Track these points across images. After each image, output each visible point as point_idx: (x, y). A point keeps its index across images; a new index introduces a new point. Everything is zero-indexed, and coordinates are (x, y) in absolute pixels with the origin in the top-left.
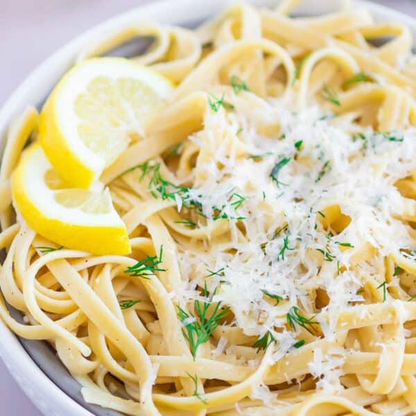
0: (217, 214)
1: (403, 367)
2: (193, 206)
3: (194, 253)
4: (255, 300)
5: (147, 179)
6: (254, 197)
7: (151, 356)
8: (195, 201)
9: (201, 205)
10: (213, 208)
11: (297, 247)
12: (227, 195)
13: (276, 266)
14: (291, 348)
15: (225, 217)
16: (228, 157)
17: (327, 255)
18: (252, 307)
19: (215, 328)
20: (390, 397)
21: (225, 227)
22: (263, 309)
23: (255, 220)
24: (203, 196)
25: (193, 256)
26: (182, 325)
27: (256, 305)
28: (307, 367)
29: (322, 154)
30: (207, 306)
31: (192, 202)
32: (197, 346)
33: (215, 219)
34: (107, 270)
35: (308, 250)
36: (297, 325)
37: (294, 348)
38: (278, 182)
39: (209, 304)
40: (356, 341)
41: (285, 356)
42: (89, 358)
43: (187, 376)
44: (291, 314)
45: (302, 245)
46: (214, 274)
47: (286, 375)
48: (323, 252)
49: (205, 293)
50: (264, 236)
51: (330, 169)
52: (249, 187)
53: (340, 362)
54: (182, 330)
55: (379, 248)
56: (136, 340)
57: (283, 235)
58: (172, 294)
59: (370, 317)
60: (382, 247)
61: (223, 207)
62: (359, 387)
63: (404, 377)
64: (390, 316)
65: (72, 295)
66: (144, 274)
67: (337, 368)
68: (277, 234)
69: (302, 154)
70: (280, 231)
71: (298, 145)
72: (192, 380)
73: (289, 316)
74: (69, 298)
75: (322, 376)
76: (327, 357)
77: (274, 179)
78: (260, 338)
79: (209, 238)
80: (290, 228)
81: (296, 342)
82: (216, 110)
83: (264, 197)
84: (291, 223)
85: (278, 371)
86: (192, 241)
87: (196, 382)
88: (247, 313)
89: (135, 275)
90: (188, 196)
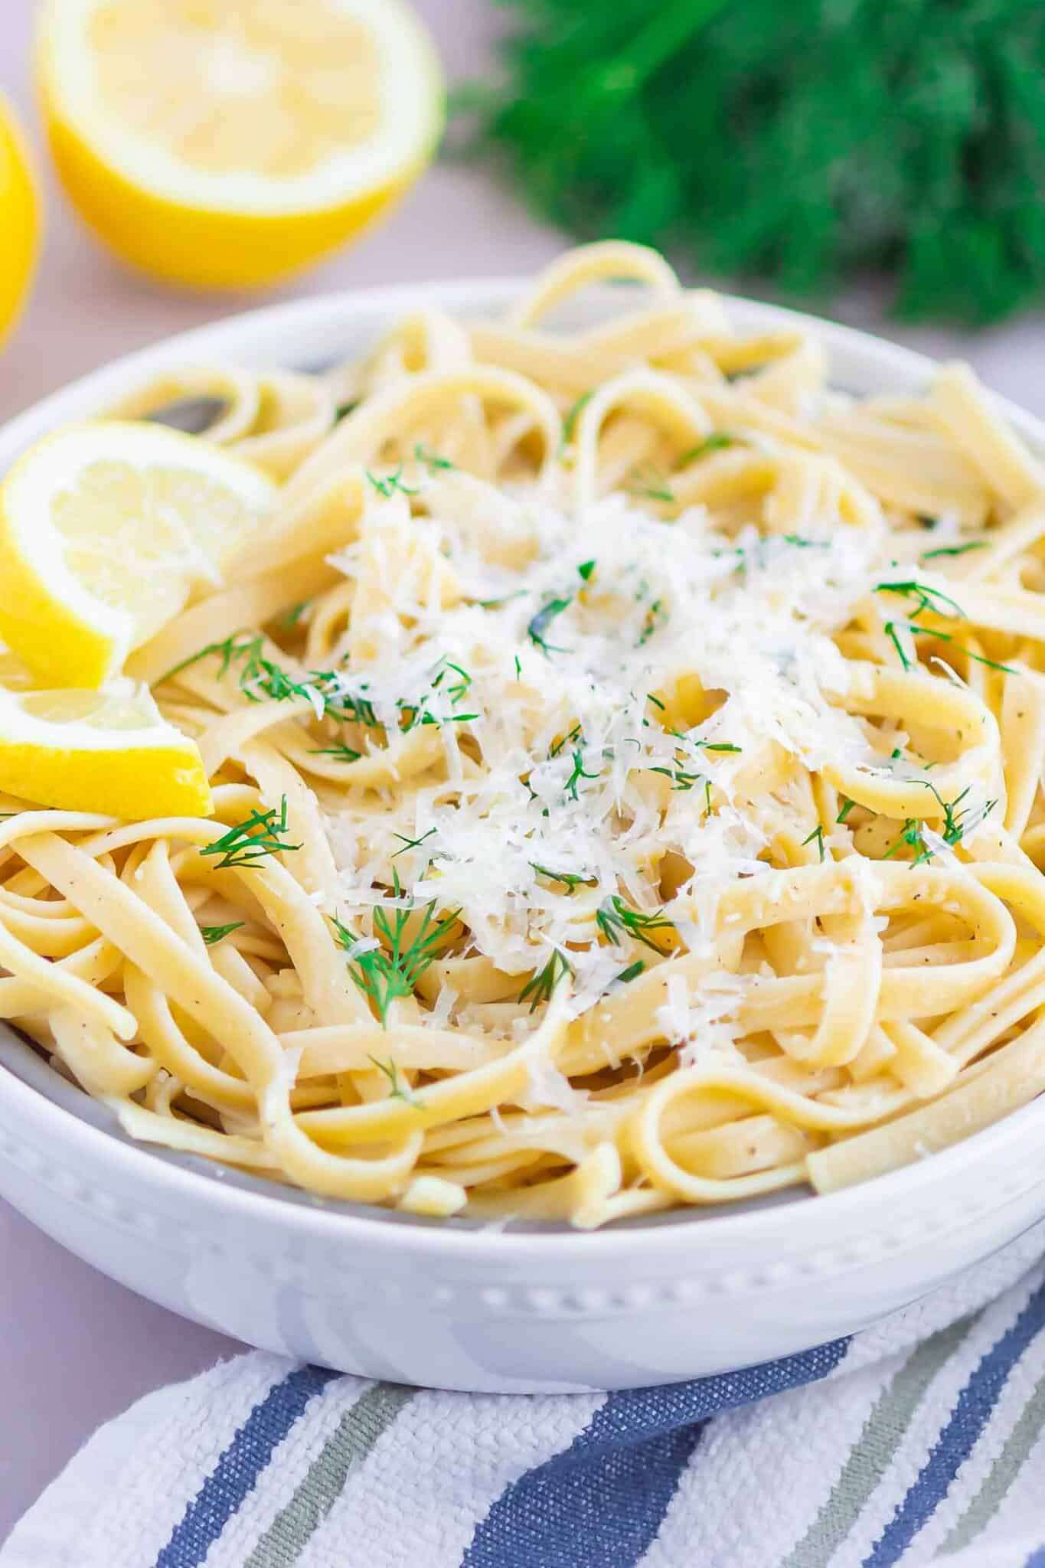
0: (409, 716)
1: (881, 999)
2: (350, 713)
3: (360, 815)
4: (516, 887)
5: (234, 673)
6: (495, 676)
7: (283, 1036)
8: (353, 698)
9: (369, 705)
10: (399, 703)
11: (606, 772)
12: (429, 673)
13: (559, 816)
14: (611, 984)
15: (428, 720)
16: (422, 604)
17: (679, 777)
18: (512, 907)
19: (425, 966)
20: (856, 1074)
21: (432, 745)
22: (538, 906)
23: (500, 725)
24: (372, 685)
25: (357, 820)
26: (347, 957)
27: (519, 902)
28: (654, 1021)
29: (644, 585)
30: (403, 917)
31: (348, 704)
32: (386, 1004)
33: (405, 729)
34: (160, 852)
35: (633, 775)
36: (621, 933)
37: (619, 982)
38: (545, 646)
39: (408, 912)
40: (764, 964)
41: (598, 1003)
42: (134, 1048)
43: (370, 1065)
44: (605, 911)
45: (617, 766)
46: (413, 844)
47: (604, 1044)
48: (668, 773)
49: (396, 891)
50: (525, 757)
51: (666, 618)
52: (480, 656)
53: (730, 1004)
54: (350, 968)
55: (799, 751)
56: (241, 999)
57: (571, 748)
58: (317, 897)
59: (795, 896)
60: (805, 751)
61: (422, 700)
62: (781, 1059)
63: (886, 1026)
64: (840, 892)
65: (81, 906)
66: (248, 856)
67: (725, 1019)
68: (555, 751)
69: (596, 591)
70: (562, 743)
71: (585, 571)
72: (381, 1073)
73: (601, 917)
74: (75, 913)
75: (692, 1038)
76: (700, 997)
77: (536, 640)
78: (537, 974)
79: (396, 776)
80: (584, 733)
81: (621, 969)
82: (386, 494)
83: (519, 669)
84: (586, 720)
85: (587, 1038)
86: (351, 792)
87: (392, 1077)
88: (502, 921)
89: (226, 863)
90: (337, 687)
